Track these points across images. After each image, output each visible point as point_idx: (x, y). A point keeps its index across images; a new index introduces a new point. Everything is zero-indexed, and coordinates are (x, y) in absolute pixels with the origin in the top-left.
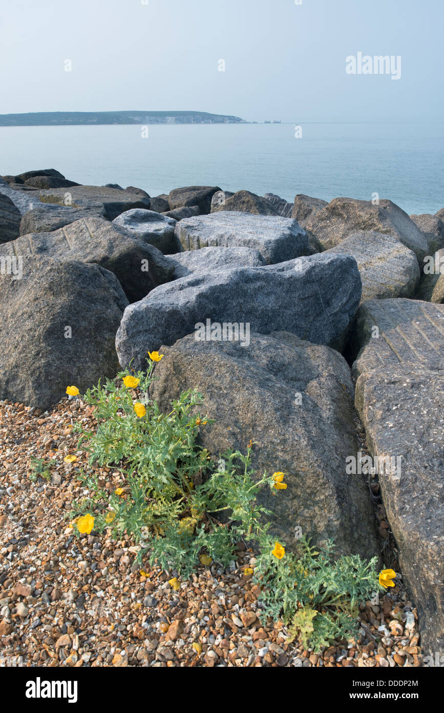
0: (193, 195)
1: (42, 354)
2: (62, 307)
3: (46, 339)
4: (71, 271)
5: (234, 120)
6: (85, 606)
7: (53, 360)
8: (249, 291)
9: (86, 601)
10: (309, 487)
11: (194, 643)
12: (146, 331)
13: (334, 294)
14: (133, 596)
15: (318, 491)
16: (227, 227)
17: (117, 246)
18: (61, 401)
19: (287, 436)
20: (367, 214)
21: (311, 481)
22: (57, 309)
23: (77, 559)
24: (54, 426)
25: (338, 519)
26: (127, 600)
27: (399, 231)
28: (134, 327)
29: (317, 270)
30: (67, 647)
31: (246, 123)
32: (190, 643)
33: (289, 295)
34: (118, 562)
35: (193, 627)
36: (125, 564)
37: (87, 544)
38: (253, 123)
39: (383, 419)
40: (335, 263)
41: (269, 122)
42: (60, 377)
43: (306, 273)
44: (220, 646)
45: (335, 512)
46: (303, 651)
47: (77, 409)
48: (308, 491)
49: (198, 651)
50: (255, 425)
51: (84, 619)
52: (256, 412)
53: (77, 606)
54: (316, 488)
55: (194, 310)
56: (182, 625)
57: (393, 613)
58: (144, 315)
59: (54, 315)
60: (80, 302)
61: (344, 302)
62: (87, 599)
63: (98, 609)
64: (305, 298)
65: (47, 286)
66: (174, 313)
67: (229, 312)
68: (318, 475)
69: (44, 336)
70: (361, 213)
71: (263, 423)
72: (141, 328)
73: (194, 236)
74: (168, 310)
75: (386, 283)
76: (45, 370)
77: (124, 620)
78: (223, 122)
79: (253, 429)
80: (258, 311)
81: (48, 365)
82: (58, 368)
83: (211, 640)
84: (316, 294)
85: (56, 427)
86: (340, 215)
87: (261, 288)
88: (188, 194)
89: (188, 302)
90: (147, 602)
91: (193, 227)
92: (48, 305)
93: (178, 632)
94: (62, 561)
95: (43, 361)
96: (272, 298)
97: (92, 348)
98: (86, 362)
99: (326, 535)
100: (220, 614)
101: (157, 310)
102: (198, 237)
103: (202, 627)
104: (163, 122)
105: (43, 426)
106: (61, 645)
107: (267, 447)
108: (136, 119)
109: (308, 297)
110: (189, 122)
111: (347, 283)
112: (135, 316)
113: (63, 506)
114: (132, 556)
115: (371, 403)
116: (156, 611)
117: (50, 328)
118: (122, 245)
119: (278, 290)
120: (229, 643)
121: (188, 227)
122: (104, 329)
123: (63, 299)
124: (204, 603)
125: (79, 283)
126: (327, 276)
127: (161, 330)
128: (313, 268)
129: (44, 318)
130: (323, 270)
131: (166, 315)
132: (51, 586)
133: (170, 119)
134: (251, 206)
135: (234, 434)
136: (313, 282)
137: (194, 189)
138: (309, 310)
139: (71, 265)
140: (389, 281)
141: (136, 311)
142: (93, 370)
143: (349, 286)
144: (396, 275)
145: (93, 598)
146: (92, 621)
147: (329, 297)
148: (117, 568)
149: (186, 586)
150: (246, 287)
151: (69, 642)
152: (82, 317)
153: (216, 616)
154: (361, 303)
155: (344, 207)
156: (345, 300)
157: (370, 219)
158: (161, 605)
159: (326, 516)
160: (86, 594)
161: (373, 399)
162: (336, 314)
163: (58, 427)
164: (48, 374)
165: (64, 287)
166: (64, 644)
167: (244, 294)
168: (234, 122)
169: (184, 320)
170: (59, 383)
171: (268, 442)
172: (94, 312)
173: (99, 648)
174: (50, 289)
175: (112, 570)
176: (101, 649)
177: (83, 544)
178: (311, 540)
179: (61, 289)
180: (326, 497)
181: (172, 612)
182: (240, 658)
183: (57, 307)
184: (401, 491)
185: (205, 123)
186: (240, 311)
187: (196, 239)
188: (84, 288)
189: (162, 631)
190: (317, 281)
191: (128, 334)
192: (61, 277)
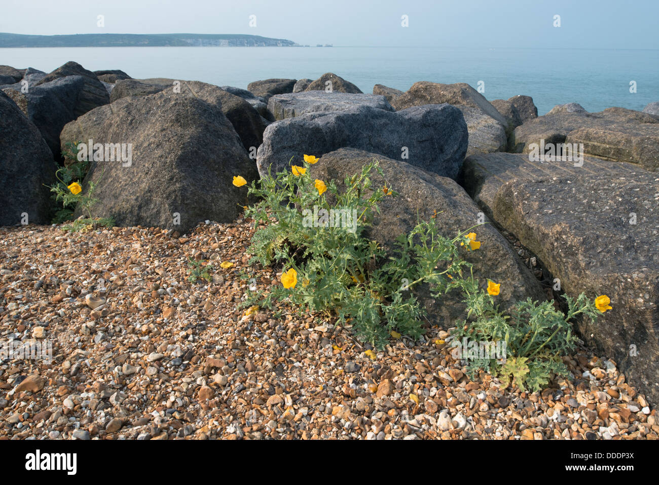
0: (273, 86)
1: (177, 178)
2: (191, 138)
3: (178, 166)
4: (196, 106)
5: (287, 43)
6: (285, 374)
7: (188, 185)
8: (376, 125)
9: (284, 370)
10: (489, 260)
11: (411, 395)
12: (290, 147)
13: (447, 141)
14: (332, 364)
15: (499, 263)
16: (322, 100)
17: (226, 102)
18: (199, 225)
19: (460, 217)
20: (450, 92)
21: (491, 253)
22: (187, 139)
23: (264, 338)
24: (198, 244)
25: (523, 286)
26: (328, 368)
27: (482, 108)
28: (279, 142)
29: (432, 115)
30: (279, 405)
31: (299, 46)
32: (405, 396)
33: (409, 136)
34: (307, 338)
35: (405, 382)
36: (315, 340)
37: (269, 328)
38: (306, 46)
39: (541, 208)
40: (447, 110)
41: (321, 46)
42: (196, 202)
43: (423, 117)
44: (437, 396)
45: (519, 279)
46: (520, 393)
47: (218, 232)
48: (490, 263)
49: (417, 401)
50: (426, 210)
51: (287, 385)
52: (426, 198)
53: (277, 375)
54: (496, 260)
55: (334, 132)
56: (392, 384)
57: (592, 364)
58: (288, 131)
59: (184, 144)
60: (208, 135)
61: (455, 149)
62: (285, 368)
63: (300, 376)
64: (423, 141)
65: (174, 118)
66: (317, 130)
67: (361, 142)
68: (498, 248)
69: (176, 163)
70: (445, 93)
71: (435, 207)
72: (285, 144)
73: (289, 110)
74: (311, 127)
75: (480, 147)
76: (181, 193)
77: (331, 382)
78: (276, 45)
79: (425, 213)
80: (384, 146)
81: (183, 189)
82: (192, 193)
83: (426, 392)
84: (432, 139)
85: (200, 244)
86: (423, 97)
87: (386, 124)
88: (267, 85)
89: (328, 123)
90: (349, 367)
91: (287, 101)
92: (176, 135)
93: (390, 387)
94: (248, 340)
95: (178, 185)
96: (396, 136)
97: (222, 181)
98: (218, 192)
99: (514, 300)
100: (426, 372)
101: (302, 126)
102: (293, 110)
103: (414, 383)
104: (216, 45)
105: (185, 245)
106: (273, 403)
107: (442, 228)
108: (189, 41)
109: (425, 140)
110: (242, 45)
111: (457, 132)
112: (278, 132)
113: (233, 300)
114: (320, 334)
115: (526, 197)
116: (361, 375)
117: (181, 155)
118: (231, 101)
119: (400, 129)
120: (445, 393)
121: (282, 101)
122: (231, 165)
123: (191, 131)
124: (406, 365)
125: (206, 118)
126: (441, 121)
127: (304, 147)
128: (429, 112)
129: (174, 146)
130: (437, 115)
131: (309, 132)
132: (242, 360)
133: (222, 41)
134: (338, 87)
135: (405, 221)
136: (429, 126)
137: (273, 81)
138: (426, 154)
139: (196, 100)
140: (482, 146)
141: (280, 127)
142: (225, 200)
143: (459, 134)
144: (487, 142)
145: (292, 368)
146: (297, 386)
147: (442, 143)
148: (307, 343)
149: (382, 355)
150: (373, 122)
151: (280, 400)
152: (211, 150)
153: (422, 374)
154: (467, 155)
155: (426, 89)
156: (456, 147)
157: (454, 97)
158: (364, 369)
159: (510, 284)
160: (284, 365)
161: (526, 194)
162: (448, 161)
163: (203, 245)
164: (184, 198)
165: (191, 120)
166: (276, 402)
167: (371, 128)
168: (287, 46)
169: (325, 140)
170: (195, 208)
171: (442, 223)
172: (221, 147)
173: (314, 404)
174: (177, 120)
175: (302, 346)
176: (316, 405)
177: (265, 328)
178: (499, 308)
179: (188, 121)
180: (508, 267)
181: (378, 373)
182: (461, 403)
183: (187, 137)
184: (585, 248)
185: (259, 46)
186: (369, 144)
187: (291, 112)
188: (210, 122)
189: (371, 391)
190: (432, 125)
191: (273, 150)
192: (188, 110)
